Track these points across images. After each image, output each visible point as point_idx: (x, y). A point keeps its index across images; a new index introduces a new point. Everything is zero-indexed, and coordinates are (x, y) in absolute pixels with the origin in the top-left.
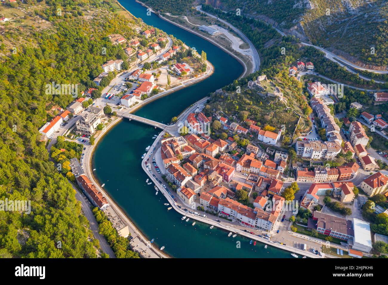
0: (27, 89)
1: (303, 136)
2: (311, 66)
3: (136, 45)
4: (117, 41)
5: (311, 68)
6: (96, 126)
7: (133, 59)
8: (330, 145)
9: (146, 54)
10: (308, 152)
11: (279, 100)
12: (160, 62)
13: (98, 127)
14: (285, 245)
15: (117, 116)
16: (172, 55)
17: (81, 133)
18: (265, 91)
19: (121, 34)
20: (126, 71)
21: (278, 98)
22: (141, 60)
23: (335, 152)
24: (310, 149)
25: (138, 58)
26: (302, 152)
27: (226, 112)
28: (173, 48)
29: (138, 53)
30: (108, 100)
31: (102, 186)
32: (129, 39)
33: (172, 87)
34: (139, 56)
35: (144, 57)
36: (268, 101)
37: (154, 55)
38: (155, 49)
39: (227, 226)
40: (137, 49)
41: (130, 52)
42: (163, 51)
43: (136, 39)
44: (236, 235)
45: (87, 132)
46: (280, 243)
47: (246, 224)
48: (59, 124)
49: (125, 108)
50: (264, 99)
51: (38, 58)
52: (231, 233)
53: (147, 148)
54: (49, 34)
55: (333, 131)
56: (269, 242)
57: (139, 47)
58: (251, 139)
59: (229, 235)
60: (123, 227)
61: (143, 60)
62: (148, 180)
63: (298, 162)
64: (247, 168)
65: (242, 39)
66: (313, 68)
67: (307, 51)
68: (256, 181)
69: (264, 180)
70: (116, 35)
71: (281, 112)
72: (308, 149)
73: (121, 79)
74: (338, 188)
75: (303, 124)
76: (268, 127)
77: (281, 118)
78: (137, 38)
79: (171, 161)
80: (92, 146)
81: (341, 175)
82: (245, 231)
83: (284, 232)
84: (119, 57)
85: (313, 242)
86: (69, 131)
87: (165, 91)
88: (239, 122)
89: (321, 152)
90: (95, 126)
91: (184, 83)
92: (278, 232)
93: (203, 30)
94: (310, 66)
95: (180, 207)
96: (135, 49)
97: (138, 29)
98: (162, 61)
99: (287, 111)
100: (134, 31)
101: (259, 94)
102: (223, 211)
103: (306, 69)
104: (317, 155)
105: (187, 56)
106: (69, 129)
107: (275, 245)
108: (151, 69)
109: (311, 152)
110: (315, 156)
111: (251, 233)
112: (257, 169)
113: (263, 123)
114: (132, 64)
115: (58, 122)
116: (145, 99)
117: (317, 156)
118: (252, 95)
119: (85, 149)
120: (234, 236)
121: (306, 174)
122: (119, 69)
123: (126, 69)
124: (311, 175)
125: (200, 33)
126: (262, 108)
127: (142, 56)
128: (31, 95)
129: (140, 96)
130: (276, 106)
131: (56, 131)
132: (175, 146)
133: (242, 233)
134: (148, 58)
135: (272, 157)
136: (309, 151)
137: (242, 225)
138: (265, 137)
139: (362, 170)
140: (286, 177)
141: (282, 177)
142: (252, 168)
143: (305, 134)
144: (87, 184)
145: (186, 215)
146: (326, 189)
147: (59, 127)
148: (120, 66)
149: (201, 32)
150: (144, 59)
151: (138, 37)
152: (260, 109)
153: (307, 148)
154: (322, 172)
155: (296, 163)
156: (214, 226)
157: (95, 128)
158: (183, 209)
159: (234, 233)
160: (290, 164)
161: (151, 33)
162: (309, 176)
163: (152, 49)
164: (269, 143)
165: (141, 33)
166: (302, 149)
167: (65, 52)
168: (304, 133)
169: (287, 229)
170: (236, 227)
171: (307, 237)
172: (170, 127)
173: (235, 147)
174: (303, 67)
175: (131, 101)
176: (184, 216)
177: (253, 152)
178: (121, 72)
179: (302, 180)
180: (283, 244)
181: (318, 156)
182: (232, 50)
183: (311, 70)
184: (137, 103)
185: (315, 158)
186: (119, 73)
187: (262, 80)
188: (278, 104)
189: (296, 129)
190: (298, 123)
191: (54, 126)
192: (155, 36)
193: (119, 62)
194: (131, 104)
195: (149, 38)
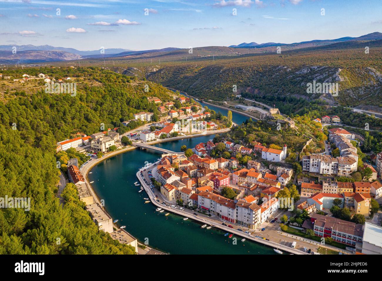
2: (337, 119)
3: (170, 106)
4: (153, 101)
6: (109, 146)
7: (164, 115)
8: (342, 159)
9: (177, 113)
10: (315, 165)
11: (289, 127)
13: (110, 147)
14: (269, 240)
15: (133, 145)
16: (202, 118)
17: (93, 152)
18: (275, 119)
19: (159, 98)
20: (155, 123)
21: (288, 125)
22: (171, 117)
23: (348, 165)
24: (317, 161)
25: (169, 115)
26: (308, 166)
27: (234, 138)
28: (205, 114)
29: (170, 111)
31: (91, 183)
32: (164, 101)
33: (193, 134)
34: (170, 113)
37: (185, 116)
38: (187, 111)
39: (203, 219)
40: (170, 109)
41: (163, 110)
44: (211, 227)
45: (98, 149)
46: (263, 238)
47: (227, 219)
48: (78, 144)
49: (142, 142)
50: (274, 126)
51: (81, 101)
52: (206, 225)
54: (97, 90)
55: (347, 149)
56: (249, 236)
57: (172, 108)
60: (87, 196)
61: (173, 117)
62: (137, 182)
63: (305, 178)
64: (243, 178)
69: (259, 187)
70: (154, 98)
72: (315, 161)
74: (350, 198)
75: (315, 146)
76: (273, 146)
77: (289, 140)
80: (98, 160)
81: (357, 189)
82: (223, 224)
83: (272, 231)
84: (151, 111)
85: (307, 243)
87: (186, 136)
88: (244, 145)
89: (331, 165)
90: (107, 146)
91: (205, 133)
92: (263, 230)
94: (335, 119)
96: (168, 109)
97: (175, 97)
99: (296, 135)
100: (171, 97)
101: (270, 122)
102: (203, 205)
103: (332, 122)
104: (326, 169)
106: (85, 149)
107: (256, 240)
109: (318, 165)
110: (325, 171)
111: (229, 226)
112: (254, 179)
113: (268, 143)
114: (162, 119)
115: (77, 141)
116: (164, 138)
117: (326, 171)
118: (261, 124)
119: (90, 160)
120: (208, 228)
121: (312, 186)
122: (149, 120)
123: (155, 121)
124: (318, 187)
126: (270, 133)
129: (160, 135)
130: (286, 131)
132: (173, 158)
133: (219, 226)
134: (179, 116)
135: (274, 172)
136: (317, 164)
137: (222, 220)
138: (268, 153)
142: (249, 178)
144: (74, 169)
146: (334, 198)
147: (77, 146)
148: (150, 118)
150: (175, 117)
152: (268, 134)
153: (313, 160)
155: (302, 178)
156: (189, 218)
157: (107, 148)
158: (160, 203)
160: (295, 180)
161: (186, 100)
162: (316, 188)
163: (184, 110)
164: (273, 161)
165: (177, 99)
166: (308, 162)
167: (105, 100)
168: (315, 153)
169: (276, 229)
170: (214, 220)
171: (299, 238)
173: (236, 164)
174: (328, 120)
175: (149, 137)
176: (159, 208)
177: (254, 168)
178: (150, 122)
179: (307, 193)
180: (266, 239)
181: (328, 170)
183: (338, 122)
184: (154, 140)
185: (324, 173)
186: (148, 123)
187: (274, 113)
188: (288, 129)
189: (305, 148)
190: (308, 144)
191: (72, 143)
192: (190, 103)
193: (150, 114)
194: (149, 139)
195: (184, 103)
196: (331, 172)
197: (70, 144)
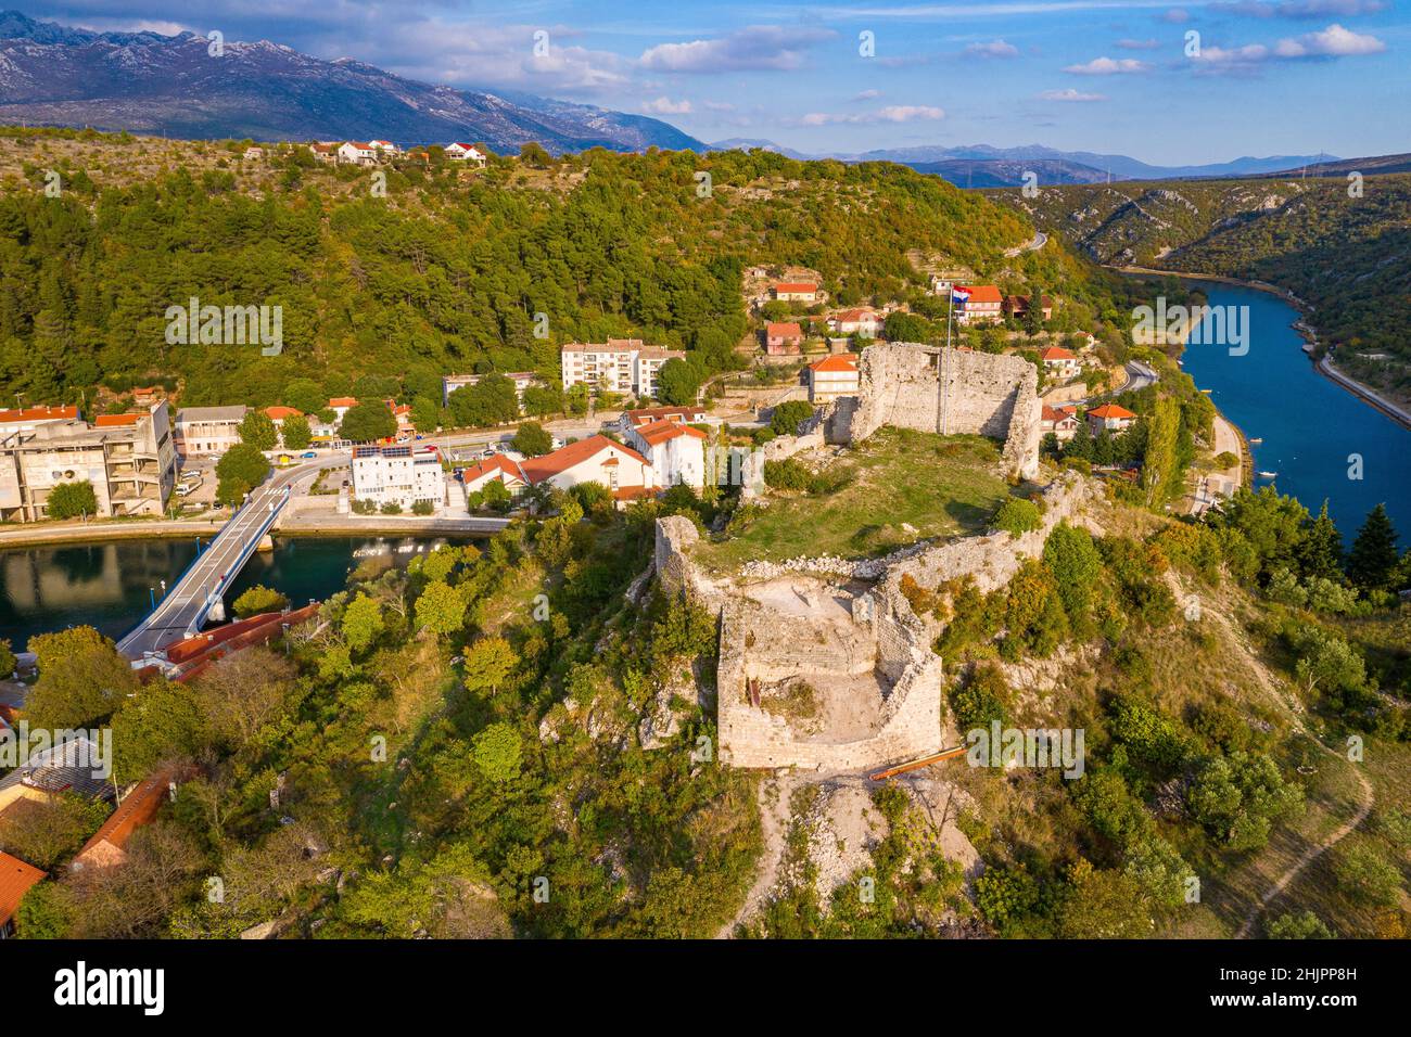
4: (773, 293)
6: (55, 482)
13: (62, 490)
19: (826, 274)
22: (809, 392)
25: (803, 383)
28: (1089, 413)
35: (836, 385)
61: (815, 394)
78: (904, 306)
100: (919, 281)
114: (737, 397)
122: (646, 389)
148: (649, 378)
157: (41, 494)
161: (1005, 312)
175: (380, 479)
184: (422, 506)
192: (1030, 332)
193: (661, 355)
194: (381, 499)
195: (981, 327)
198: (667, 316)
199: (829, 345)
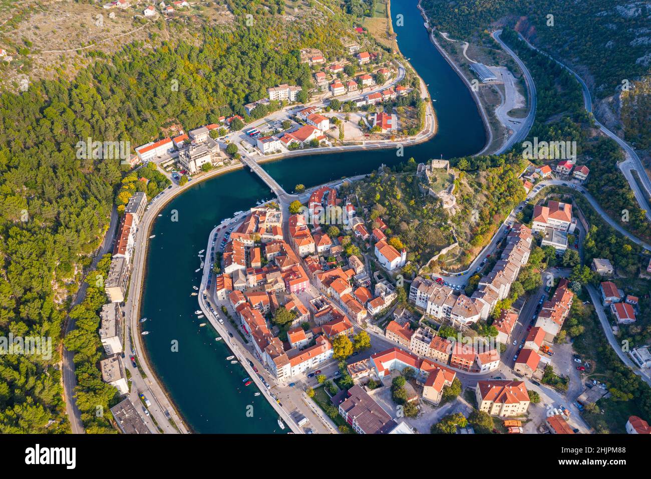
0: (150, 94)
1: (442, 274)
2: (581, 174)
3: (336, 71)
4: (311, 59)
5: (580, 177)
6: (202, 164)
8: (462, 303)
9: (344, 87)
10: (423, 299)
11: (441, 206)
12: (359, 104)
13: (203, 166)
15: (241, 160)
16: (387, 98)
17: (182, 167)
18: (430, 185)
19: (322, 51)
20: (301, 105)
21: (441, 203)
22: (333, 94)
23: (462, 317)
24: (425, 295)
25: (330, 90)
26: (415, 296)
27: (361, 199)
28: (396, 89)
29: (333, 83)
30: (248, 137)
31: (151, 237)
32: (330, 59)
33: (345, 145)
34: (332, 87)
35: (339, 91)
36: (424, 203)
37: (358, 92)
38: (363, 83)
39: (235, 347)
40: (335, 77)
42: (377, 88)
43: (343, 62)
44: (236, 362)
45: (187, 167)
46: (278, 400)
47: (259, 355)
48: (166, 149)
49: (258, 154)
50: (421, 198)
52: (233, 357)
53: (236, 214)
56: (266, 391)
57: (339, 75)
58: (364, 250)
59: (228, 358)
60: (114, 285)
61: (335, 95)
62: (203, 251)
63: (406, 310)
64: (325, 287)
65: (527, 101)
66: (584, 179)
67: (599, 147)
68: (318, 309)
69: (331, 312)
70: (314, 51)
71: (432, 225)
72: (423, 295)
73: (288, 114)
74: (426, 372)
75: (455, 256)
76: (396, 240)
77: (425, 234)
78: (345, 60)
79: (239, 237)
80: (180, 187)
81: (453, 356)
82: (252, 365)
83: (299, 390)
84: (299, 83)
85: (322, 423)
86: (173, 161)
87: (331, 147)
88: (365, 220)
89: (442, 308)
90: (199, 164)
91: (367, 144)
92: (290, 385)
93: (475, 71)
95: (205, 298)
97: (354, 48)
98: (364, 103)
100: (346, 49)
101: (420, 187)
102: (245, 325)
103: (571, 176)
104: (436, 311)
105: (410, 106)
106: (174, 158)
107: (270, 399)
108: (339, 111)
109: (426, 300)
110: (432, 311)
111: (255, 369)
112: (337, 294)
113: (394, 231)
114: (315, 97)
115: (165, 145)
116: (295, 149)
117: (435, 313)
118: (409, 185)
119: (170, 187)
120: (234, 362)
121: (400, 331)
122: (293, 99)
123: (303, 102)
124: (406, 335)
125: (467, 75)
126: (410, 211)
127: (335, 89)
128: (153, 102)
129: (289, 144)
130: (433, 213)
131: (159, 156)
132: (260, 221)
133: (245, 364)
134: (346, 93)
137: (255, 354)
138: (380, 253)
139: (508, 368)
140: (372, 323)
141: (367, 321)
142: (331, 288)
143: (447, 273)
144: (124, 224)
145: (204, 310)
146: (408, 365)
147: (165, 151)
148: (294, 96)
149: (469, 73)
150: (338, 94)
151: (348, 59)
152: (406, 211)
153: (421, 293)
154: (426, 338)
155: (403, 309)
156: (222, 339)
157: (199, 167)
158: (206, 301)
159: (236, 359)
160: (393, 308)
161: (370, 59)
162: (403, 335)
163: (359, 81)
164: (383, 265)
165: (356, 55)
166: (416, 292)
168: (446, 270)
169: (305, 389)
170: (245, 352)
171: (320, 412)
172: (288, 197)
173: (337, 253)
174: (565, 172)
175: (269, 146)
176: (201, 310)
177: (354, 269)
178: (294, 103)
179: (393, 338)
180: (280, 404)
181: (437, 313)
182: (491, 114)
183: (581, 180)
184: (279, 151)
185: (432, 314)
186: (290, 104)
187: (440, 167)
188: (437, 211)
189: (435, 258)
190: (444, 252)
191: (157, 149)
192: (377, 63)
193: (296, 89)
194: (269, 151)
195: (365, 64)
196: (441, 315)
197: (153, 151)
198: (291, 75)
199: (332, 77)
